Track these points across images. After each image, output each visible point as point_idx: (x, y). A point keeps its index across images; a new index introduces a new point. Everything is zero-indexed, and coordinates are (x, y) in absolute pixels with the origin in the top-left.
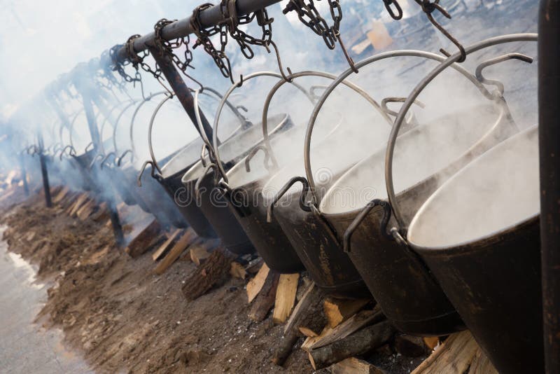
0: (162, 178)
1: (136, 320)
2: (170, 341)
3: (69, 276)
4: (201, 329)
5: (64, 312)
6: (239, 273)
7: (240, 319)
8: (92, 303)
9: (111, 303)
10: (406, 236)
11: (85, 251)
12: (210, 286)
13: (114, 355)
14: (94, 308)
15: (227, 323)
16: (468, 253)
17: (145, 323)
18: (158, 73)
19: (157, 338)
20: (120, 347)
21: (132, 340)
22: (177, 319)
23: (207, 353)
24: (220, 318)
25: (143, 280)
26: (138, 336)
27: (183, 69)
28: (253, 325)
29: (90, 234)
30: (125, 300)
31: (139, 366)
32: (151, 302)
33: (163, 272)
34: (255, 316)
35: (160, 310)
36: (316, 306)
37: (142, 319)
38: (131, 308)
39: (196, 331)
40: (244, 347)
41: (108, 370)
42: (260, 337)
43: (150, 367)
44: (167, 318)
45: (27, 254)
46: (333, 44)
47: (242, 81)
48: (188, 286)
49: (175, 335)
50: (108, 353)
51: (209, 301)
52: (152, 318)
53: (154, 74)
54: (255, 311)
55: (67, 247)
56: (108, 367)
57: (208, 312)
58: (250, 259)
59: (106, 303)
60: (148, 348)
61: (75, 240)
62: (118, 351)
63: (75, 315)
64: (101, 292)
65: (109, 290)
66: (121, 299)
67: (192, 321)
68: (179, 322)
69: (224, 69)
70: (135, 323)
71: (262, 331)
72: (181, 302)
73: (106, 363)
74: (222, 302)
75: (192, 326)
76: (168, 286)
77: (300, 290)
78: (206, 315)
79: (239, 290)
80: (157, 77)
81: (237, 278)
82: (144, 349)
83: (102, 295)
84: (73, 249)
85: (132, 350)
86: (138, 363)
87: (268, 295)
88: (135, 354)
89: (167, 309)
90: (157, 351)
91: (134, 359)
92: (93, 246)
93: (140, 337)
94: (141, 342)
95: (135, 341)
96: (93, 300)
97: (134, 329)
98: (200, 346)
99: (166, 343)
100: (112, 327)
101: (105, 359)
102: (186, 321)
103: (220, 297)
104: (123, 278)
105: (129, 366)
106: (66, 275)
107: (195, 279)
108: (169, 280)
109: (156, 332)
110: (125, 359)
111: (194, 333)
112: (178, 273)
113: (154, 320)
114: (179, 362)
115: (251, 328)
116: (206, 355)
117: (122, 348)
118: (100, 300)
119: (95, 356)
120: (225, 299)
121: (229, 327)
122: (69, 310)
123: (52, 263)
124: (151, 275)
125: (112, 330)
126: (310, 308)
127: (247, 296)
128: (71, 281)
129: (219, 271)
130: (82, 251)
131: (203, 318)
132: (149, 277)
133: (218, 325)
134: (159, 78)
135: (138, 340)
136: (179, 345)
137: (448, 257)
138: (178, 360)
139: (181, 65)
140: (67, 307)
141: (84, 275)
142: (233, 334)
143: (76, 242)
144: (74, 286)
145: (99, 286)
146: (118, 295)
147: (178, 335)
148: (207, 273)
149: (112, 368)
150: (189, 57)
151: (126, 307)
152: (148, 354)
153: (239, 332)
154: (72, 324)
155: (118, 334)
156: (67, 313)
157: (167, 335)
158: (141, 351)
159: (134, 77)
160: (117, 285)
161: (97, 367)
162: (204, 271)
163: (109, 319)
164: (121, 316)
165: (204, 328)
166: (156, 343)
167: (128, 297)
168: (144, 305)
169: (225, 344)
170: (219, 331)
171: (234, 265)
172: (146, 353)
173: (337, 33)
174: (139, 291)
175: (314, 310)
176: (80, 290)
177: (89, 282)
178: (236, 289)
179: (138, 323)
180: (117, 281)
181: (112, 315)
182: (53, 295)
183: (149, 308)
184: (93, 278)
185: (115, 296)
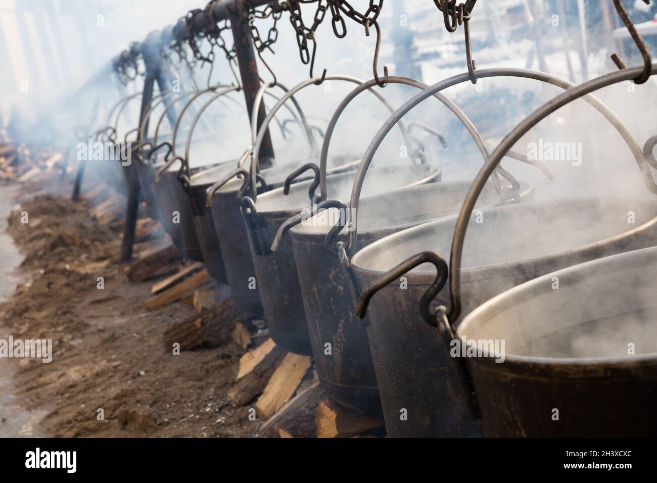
0: (188, 184)
1: (95, 352)
2: (118, 391)
3: (47, 276)
4: (164, 390)
5: (20, 315)
6: (241, 339)
7: (215, 394)
8: (56, 315)
9: (79, 323)
10: (457, 326)
11: (83, 257)
12: (200, 342)
13: (47, 384)
14: (54, 322)
15: (199, 394)
16: (544, 380)
17: (102, 360)
18: (233, 54)
19: (107, 383)
20: (60, 377)
21: (77, 374)
22: (142, 368)
23: (155, 421)
24: (192, 386)
25: (129, 311)
26: (87, 372)
27: (261, 49)
28: (227, 408)
29: (100, 241)
30: (96, 325)
31: (70, 408)
32: (124, 337)
33: (157, 308)
34: (236, 396)
35: (129, 351)
36: (312, 409)
37: (103, 354)
38: (97, 336)
39: (156, 390)
40: (203, 431)
41: (32, 400)
42: (230, 425)
43: (79, 414)
44: (131, 362)
45: (22, 241)
46: (454, 24)
47: (323, 78)
48: (173, 333)
49: (129, 386)
50: (42, 380)
51: (192, 360)
52: (113, 357)
53: (228, 53)
54: (237, 391)
55: (65, 245)
56: (33, 397)
57: (183, 372)
58: (261, 326)
59: (71, 321)
60: (90, 391)
61: (78, 241)
62: (54, 382)
63: (30, 323)
64: (74, 307)
65: (84, 308)
66: (92, 322)
67: (159, 377)
68: (142, 373)
69: (304, 52)
70: (92, 356)
71: (235, 419)
72: (158, 350)
73: (34, 391)
74: (206, 366)
75: (154, 383)
76: (154, 327)
77: (304, 383)
78: (178, 376)
79: (232, 360)
80: (230, 58)
81: (236, 344)
82: (85, 390)
83: (74, 310)
84: (70, 251)
85: (71, 387)
86: (69, 405)
87: (261, 376)
88: (72, 392)
89: (137, 352)
90: (98, 398)
91: (68, 398)
92: (94, 255)
93: (89, 374)
94: (86, 381)
95: (80, 376)
96: (59, 312)
97: (87, 362)
98: (152, 410)
99: (114, 391)
100: (63, 350)
101: (35, 385)
102: (152, 374)
103: (206, 360)
104: (107, 300)
105: (58, 404)
106: (45, 273)
107: (184, 327)
108: (158, 320)
109: (111, 374)
110: (58, 394)
111: (153, 391)
112: (171, 316)
113: (115, 360)
114: (116, 421)
115: (224, 410)
116: (152, 423)
117: (62, 380)
118: (68, 316)
119: (26, 379)
120: (210, 364)
121: (198, 400)
122: (26, 315)
123: (41, 258)
124: (141, 308)
125: (62, 354)
126: (303, 408)
127: (238, 370)
128: (46, 282)
129: (217, 328)
130: (79, 256)
131: (173, 378)
132: (137, 310)
133: (186, 392)
134: (232, 61)
135: (84, 376)
136: (127, 399)
137: (510, 376)
138: (116, 417)
139: (258, 44)
140: (27, 310)
141: (63, 280)
142: (199, 409)
143: (78, 244)
144: (46, 289)
145: (76, 300)
146: (92, 317)
147: (133, 387)
148: (202, 324)
149: (37, 400)
150: (273, 37)
151: (93, 334)
152: (87, 398)
153: (208, 410)
154: (21, 332)
155: (66, 361)
156: (23, 317)
157: (121, 382)
158: (80, 392)
159: (205, 55)
160: (97, 306)
161: (22, 392)
162: (199, 320)
163: (65, 340)
164: (80, 341)
165: (168, 390)
166: (103, 387)
167: (101, 324)
168: (113, 338)
169: (182, 418)
170: (183, 400)
171: (239, 327)
172: (86, 395)
173: (465, 14)
174: (119, 321)
175: (307, 412)
176: (51, 296)
177: (66, 291)
178: (229, 357)
179: (95, 357)
180: (99, 302)
181: (70, 336)
182: (21, 293)
183: (118, 343)
184: (73, 289)
185: (88, 317)
